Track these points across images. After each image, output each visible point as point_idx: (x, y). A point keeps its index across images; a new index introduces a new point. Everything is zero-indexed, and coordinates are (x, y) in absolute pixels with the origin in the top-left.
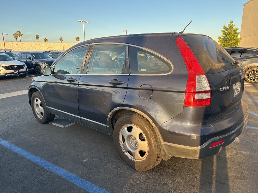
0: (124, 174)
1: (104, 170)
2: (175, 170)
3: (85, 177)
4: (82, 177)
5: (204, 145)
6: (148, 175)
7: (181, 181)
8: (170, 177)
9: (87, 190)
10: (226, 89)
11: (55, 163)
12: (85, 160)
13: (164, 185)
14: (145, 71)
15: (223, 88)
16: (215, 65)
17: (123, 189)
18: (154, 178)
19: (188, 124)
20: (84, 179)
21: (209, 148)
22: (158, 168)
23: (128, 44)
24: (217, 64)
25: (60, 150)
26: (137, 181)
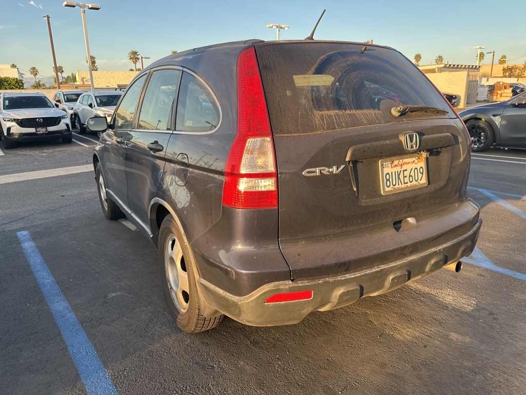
0: (154, 331)
1: (127, 318)
2: (255, 343)
3: (88, 324)
4: (82, 323)
5: (253, 295)
6: (193, 344)
7: (247, 367)
8: (233, 355)
9: (69, 348)
10: (332, 172)
11: (66, 290)
12: (114, 295)
13: (208, 368)
14: (191, 125)
15: (318, 170)
16: (312, 113)
17: (125, 360)
18: (199, 351)
19: (239, 247)
20: (83, 326)
21: (266, 304)
22: (225, 334)
23: (184, 67)
24: (321, 113)
25: (94, 269)
26: (165, 349)
